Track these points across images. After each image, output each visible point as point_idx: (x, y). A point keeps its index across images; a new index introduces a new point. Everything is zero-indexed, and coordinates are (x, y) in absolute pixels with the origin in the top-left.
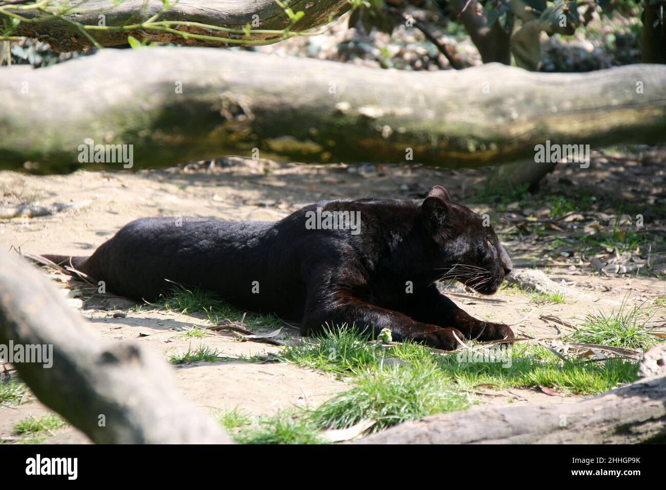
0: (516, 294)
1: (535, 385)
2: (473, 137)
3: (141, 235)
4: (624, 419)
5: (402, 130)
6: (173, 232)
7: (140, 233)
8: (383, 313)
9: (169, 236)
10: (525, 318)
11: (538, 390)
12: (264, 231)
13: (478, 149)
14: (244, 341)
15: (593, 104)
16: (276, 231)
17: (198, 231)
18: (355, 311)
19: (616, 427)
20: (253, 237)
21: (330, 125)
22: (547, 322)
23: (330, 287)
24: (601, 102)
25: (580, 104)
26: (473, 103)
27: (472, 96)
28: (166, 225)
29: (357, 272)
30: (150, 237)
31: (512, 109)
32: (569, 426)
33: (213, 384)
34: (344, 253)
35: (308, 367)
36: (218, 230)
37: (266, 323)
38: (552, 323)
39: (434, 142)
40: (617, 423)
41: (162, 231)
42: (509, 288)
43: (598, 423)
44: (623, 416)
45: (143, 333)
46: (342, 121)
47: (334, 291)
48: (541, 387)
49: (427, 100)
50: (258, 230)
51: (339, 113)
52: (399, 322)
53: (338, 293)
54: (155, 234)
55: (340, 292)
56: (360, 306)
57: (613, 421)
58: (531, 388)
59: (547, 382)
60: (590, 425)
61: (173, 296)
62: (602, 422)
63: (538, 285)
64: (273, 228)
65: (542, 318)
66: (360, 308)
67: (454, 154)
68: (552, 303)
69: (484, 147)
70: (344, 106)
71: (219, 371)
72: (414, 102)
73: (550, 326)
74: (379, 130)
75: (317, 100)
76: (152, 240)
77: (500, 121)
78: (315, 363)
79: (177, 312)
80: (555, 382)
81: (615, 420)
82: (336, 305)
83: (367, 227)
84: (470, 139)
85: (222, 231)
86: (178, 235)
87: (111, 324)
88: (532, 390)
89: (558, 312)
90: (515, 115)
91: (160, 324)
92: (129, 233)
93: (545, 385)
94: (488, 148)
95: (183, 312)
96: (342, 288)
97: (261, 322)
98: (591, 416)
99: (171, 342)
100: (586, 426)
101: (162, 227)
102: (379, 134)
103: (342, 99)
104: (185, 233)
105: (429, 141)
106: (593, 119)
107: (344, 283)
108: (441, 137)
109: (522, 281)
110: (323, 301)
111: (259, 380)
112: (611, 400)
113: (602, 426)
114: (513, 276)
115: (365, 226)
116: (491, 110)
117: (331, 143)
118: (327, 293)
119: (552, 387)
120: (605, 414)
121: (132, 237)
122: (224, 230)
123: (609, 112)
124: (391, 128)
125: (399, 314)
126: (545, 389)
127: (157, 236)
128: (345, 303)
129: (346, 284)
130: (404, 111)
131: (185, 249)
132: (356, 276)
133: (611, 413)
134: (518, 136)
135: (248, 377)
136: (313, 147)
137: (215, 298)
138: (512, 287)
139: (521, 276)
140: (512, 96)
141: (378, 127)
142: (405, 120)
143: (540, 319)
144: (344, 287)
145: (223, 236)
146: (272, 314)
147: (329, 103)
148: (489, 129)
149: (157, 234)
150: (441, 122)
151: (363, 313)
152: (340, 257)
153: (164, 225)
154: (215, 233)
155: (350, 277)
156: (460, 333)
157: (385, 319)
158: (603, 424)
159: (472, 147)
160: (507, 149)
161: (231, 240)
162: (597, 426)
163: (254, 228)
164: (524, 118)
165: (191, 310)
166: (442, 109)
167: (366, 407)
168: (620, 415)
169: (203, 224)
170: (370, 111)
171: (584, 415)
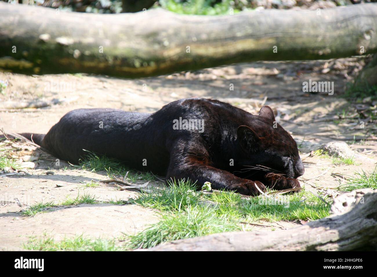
0: (326, 158)
1: (297, 219)
2: (138, 58)
3: (72, 121)
4: (311, 241)
5: (87, 53)
6: (90, 119)
7: (72, 119)
8: (216, 171)
9: (87, 121)
10: (322, 175)
11: (299, 222)
12: (144, 119)
13: (142, 65)
14: (122, 190)
15: (222, 36)
16: (151, 119)
17: (104, 119)
18: (198, 170)
19: (306, 247)
20: (138, 123)
21: (36, 50)
22: (335, 177)
23: (183, 154)
24: (229, 35)
25: (213, 36)
26: (137, 36)
27: (137, 31)
28: (87, 114)
29: (201, 145)
30: (77, 122)
31: (165, 39)
32: (274, 247)
33: (81, 219)
34: (193, 132)
35: (149, 208)
36: (116, 118)
37: (145, 178)
38: (338, 178)
39: (111, 61)
40: (307, 244)
41: (84, 119)
42: (323, 155)
43: (294, 244)
44: (311, 240)
45: (59, 185)
46: (44, 47)
47: (186, 156)
48: (300, 220)
49: (105, 33)
50: (141, 119)
51: (42, 42)
52: (225, 177)
53: (188, 158)
54: (80, 120)
55: (190, 158)
56: (201, 167)
57: (304, 243)
58: (294, 221)
59: (304, 217)
60: (288, 246)
61: (88, 160)
62: (297, 243)
63: (341, 153)
64: (150, 117)
65: (333, 175)
66: (201, 168)
67: (126, 69)
68: (345, 165)
69: (145, 64)
70: (45, 37)
71: (89, 210)
72: (96, 34)
73: (336, 180)
74: (71, 53)
75: (26, 33)
76: (78, 124)
77: (156, 47)
78: (154, 205)
79: (89, 171)
80: (309, 217)
81: (306, 242)
82: (186, 166)
83: (210, 117)
84: (136, 58)
85: (118, 119)
86: (92, 121)
87: (41, 179)
88: (295, 222)
89: (346, 171)
90: (166, 43)
91: (73, 179)
92: (66, 119)
93: (303, 219)
94: (149, 65)
95: (92, 171)
96: (191, 155)
97: (141, 177)
98: (289, 240)
99: (73, 190)
100: (285, 246)
101: (85, 115)
102: (71, 55)
103: (44, 32)
104: (97, 120)
105: (106, 61)
106: (223, 45)
107: (192, 152)
108: (116, 58)
109: (331, 150)
110: (178, 163)
111: (113, 216)
112: (305, 229)
113: (297, 246)
114: (326, 147)
115: (209, 117)
116: (151, 39)
117: (39, 61)
118: (181, 158)
119: (307, 221)
120: (299, 238)
121: (67, 122)
122: (120, 119)
123: (235, 41)
124: (80, 51)
125: (227, 172)
126: (302, 222)
127: (81, 121)
128: (192, 165)
129: (194, 152)
130: (88, 40)
131: (96, 130)
132: (200, 148)
133: (303, 237)
134: (170, 57)
135: (105, 214)
136: (27, 64)
137: (115, 162)
138: (324, 154)
139: (331, 147)
140: (164, 30)
141: (70, 51)
142: (89, 46)
143: (332, 175)
144: (192, 155)
145: (119, 123)
146: (149, 172)
147: (35, 35)
148: (148, 53)
149: (81, 120)
150: (115, 48)
151: (203, 171)
152: (190, 134)
153: (86, 114)
154: (114, 120)
155: (196, 148)
156: (263, 185)
157: (217, 175)
158: (298, 245)
159: (137, 64)
160: (163, 66)
161: (123, 126)
162: (294, 246)
163: (139, 117)
164: (173, 45)
165: (99, 170)
166: (115, 40)
167: (165, 234)
168: (309, 239)
169: (108, 114)
170: (63, 40)
171: (285, 239)
